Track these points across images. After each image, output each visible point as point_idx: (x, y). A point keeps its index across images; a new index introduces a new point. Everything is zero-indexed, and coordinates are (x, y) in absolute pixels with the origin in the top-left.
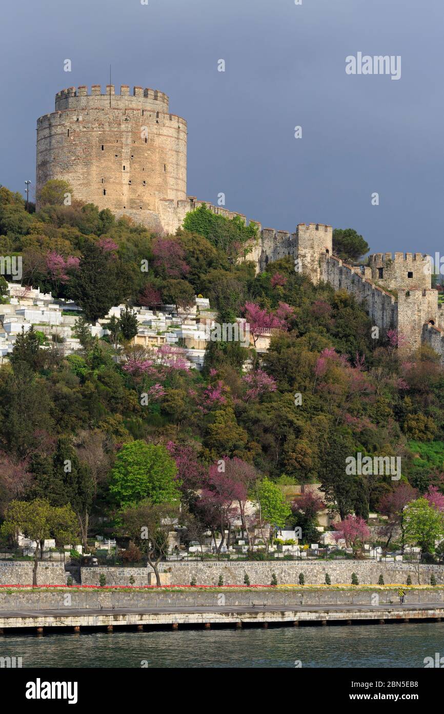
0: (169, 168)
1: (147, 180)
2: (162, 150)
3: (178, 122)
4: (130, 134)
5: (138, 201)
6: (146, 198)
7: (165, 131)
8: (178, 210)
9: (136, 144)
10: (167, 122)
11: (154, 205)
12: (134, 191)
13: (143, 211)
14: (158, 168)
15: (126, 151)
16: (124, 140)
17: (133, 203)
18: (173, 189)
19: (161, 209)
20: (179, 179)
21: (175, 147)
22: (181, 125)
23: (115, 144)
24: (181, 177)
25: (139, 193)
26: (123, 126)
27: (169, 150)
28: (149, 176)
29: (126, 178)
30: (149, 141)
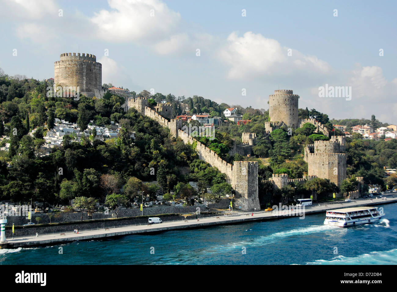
0: (97, 79)
1: (91, 83)
2: (95, 73)
3: (100, 65)
4: (86, 68)
6: (91, 88)
8: (100, 92)
9: (88, 72)
15: (85, 74)
17: (87, 90)
18: (98, 86)
19: (95, 92)
20: (100, 82)
23: (81, 72)
25: (88, 87)
29: (84, 82)
30: (91, 71)
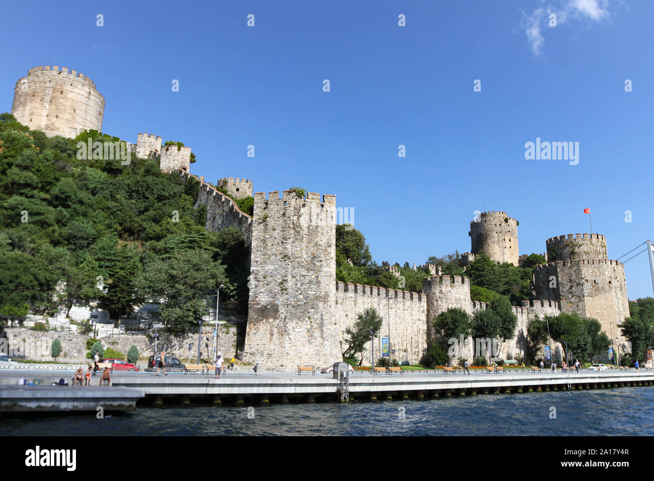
0: (77, 111)
1: (59, 115)
2: (73, 101)
3: (90, 89)
4: (51, 88)
5: (51, 126)
6: (57, 125)
7: (76, 90)
9: (55, 94)
10: (80, 87)
11: (63, 130)
12: (49, 120)
13: (53, 132)
14: (69, 110)
15: (48, 98)
16: (47, 92)
17: (47, 127)
18: (80, 124)
19: (67, 132)
20: (87, 120)
21: (84, 101)
22: (92, 92)
23: (42, 94)
24: (89, 119)
25: (52, 122)
26: (48, 85)
27: (80, 102)
28: (61, 113)
29: (45, 113)
30: (64, 94)
